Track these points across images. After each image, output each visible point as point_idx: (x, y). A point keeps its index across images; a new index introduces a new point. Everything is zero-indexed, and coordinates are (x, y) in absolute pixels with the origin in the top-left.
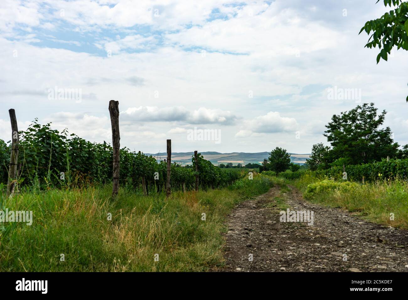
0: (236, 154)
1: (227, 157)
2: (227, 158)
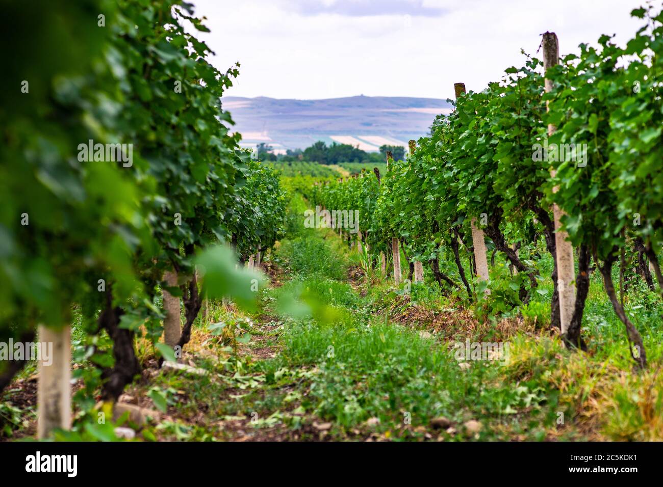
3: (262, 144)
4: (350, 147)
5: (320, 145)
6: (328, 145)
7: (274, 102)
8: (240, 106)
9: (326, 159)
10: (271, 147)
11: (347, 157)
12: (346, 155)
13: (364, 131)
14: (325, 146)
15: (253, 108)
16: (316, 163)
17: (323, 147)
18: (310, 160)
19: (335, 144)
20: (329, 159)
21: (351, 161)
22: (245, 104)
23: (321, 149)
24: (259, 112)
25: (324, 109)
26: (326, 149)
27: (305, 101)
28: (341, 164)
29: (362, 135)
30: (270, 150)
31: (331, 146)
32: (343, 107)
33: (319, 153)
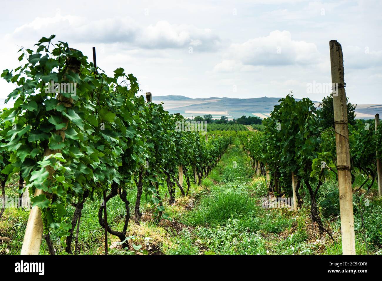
0: (215, 101)
1: (201, 104)
2: (200, 107)
3: (223, 117)
4: (256, 118)
5: (244, 117)
6: (247, 117)
7: (230, 100)
8: (217, 101)
9: (246, 123)
10: (227, 118)
11: (255, 122)
12: (254, 121)
13: (266, 111)
14: (246, 117)
15: (221, 102)
16: (242, 124)
17: (245, 118)
18: (240, 123)
19: (250, 117)
20: (247, 123)
21: (256, 124)
22: (219, 100)
23: (244, 119)
24: (224, 104)
25: (250, 103)
26: (246, 119)
27: (242, 99)
28: (252, 125)
29: (265, 113)
30: (226, 119)
31: (248, 117)
32: (257, 102)
33: (244, 120)
